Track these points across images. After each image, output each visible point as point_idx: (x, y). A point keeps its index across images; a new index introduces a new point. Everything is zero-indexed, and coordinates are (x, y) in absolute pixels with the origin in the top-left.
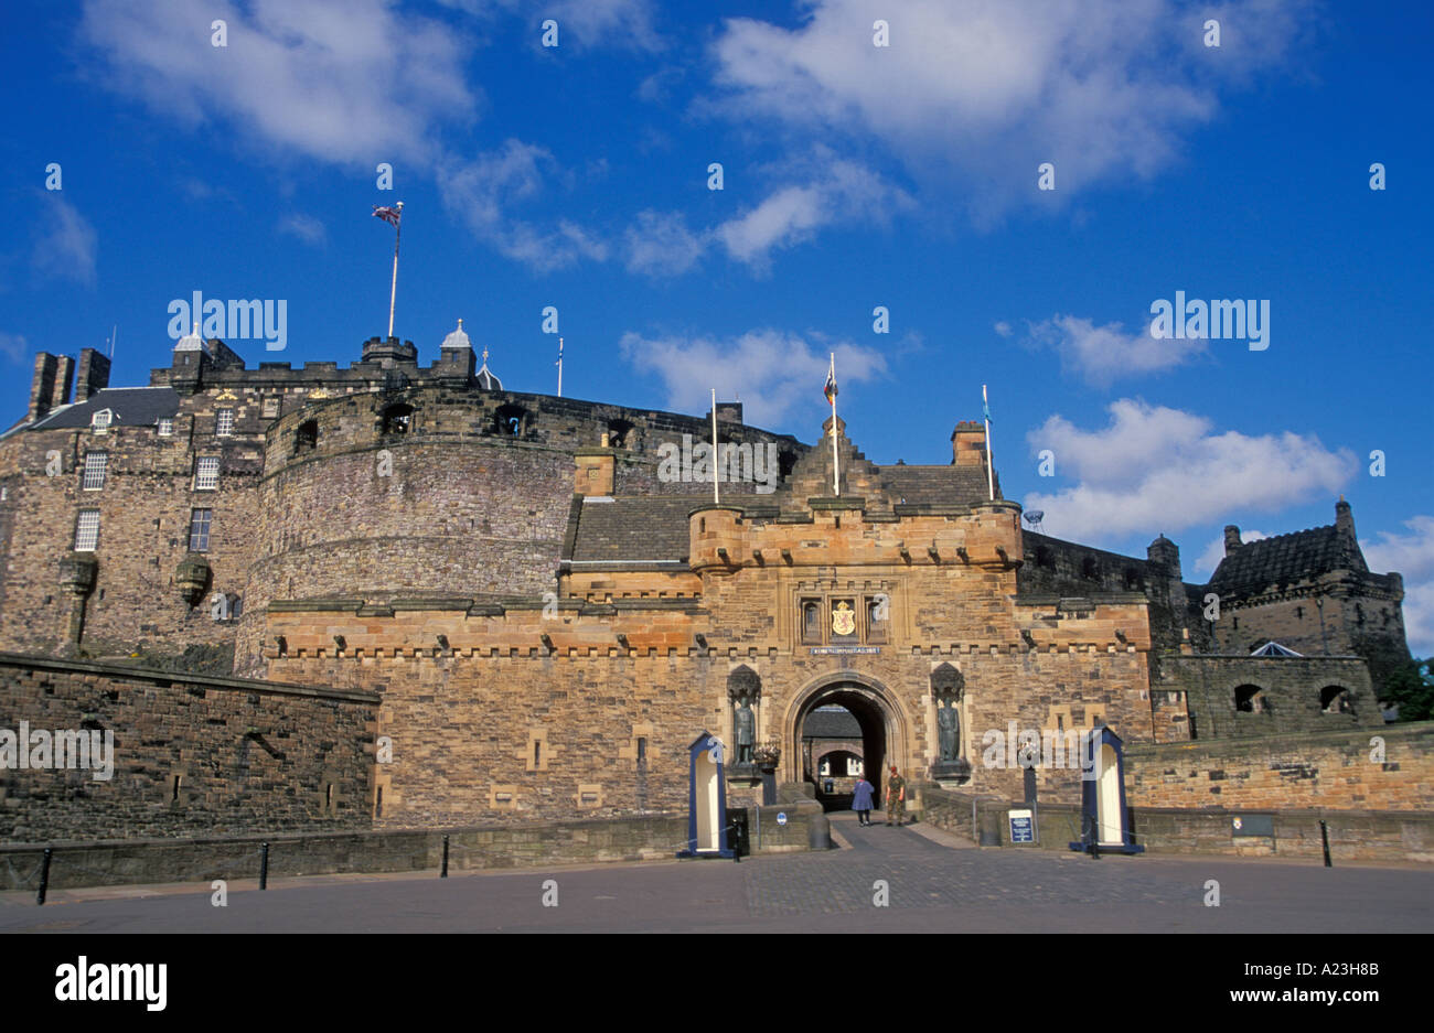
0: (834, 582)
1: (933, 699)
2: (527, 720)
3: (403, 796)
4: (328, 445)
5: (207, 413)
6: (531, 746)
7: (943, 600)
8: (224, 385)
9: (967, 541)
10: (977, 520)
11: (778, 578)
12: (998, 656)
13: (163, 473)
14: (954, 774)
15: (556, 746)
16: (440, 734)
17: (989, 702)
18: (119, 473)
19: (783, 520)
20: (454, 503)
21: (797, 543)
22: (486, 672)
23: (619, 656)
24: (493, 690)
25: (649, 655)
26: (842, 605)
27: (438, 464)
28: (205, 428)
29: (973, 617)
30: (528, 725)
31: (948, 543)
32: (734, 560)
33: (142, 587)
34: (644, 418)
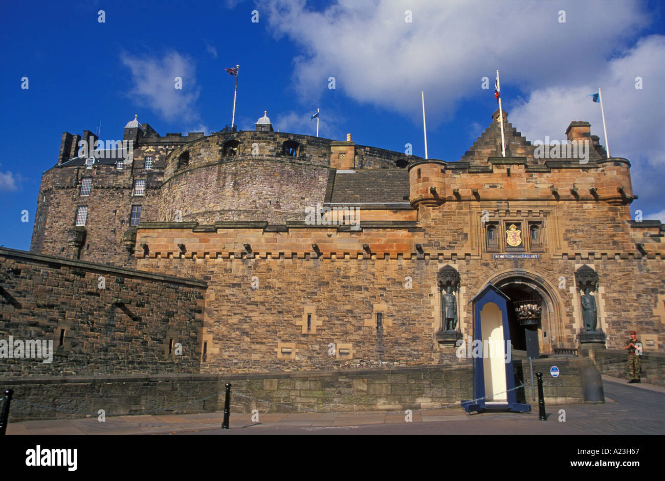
0: (507, 211)
1: (577, 289)
2: (303, 300)
3: (220, 349)
4: (195, 163)
5: (140, 158)
6: (305, 317)
7: (581, 223)
8: (148, 144)
9: (596, 185)
10: (603, 171)
11: (470, 208)
12: (621, 261)
13: (119, 188)
14: (596, 340)
15: (323, 318)
16: (245, 309)
17: (616, 292)
18: (97, 188)
19: (473, 171)
20: (260, 192)
21: (482, 186)
22: (275, 268)
23: (364, 259)
24: (280, 280)
25: (384, 259)
26: (513, 227)
27: (252, 171)
28: (139, 166)
29: (603, 235)
30: (303, 303)
31: (583, 186)
32: (441, 196)
33: (107, 244)
34: (363, 150)
